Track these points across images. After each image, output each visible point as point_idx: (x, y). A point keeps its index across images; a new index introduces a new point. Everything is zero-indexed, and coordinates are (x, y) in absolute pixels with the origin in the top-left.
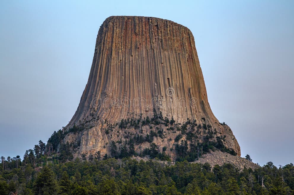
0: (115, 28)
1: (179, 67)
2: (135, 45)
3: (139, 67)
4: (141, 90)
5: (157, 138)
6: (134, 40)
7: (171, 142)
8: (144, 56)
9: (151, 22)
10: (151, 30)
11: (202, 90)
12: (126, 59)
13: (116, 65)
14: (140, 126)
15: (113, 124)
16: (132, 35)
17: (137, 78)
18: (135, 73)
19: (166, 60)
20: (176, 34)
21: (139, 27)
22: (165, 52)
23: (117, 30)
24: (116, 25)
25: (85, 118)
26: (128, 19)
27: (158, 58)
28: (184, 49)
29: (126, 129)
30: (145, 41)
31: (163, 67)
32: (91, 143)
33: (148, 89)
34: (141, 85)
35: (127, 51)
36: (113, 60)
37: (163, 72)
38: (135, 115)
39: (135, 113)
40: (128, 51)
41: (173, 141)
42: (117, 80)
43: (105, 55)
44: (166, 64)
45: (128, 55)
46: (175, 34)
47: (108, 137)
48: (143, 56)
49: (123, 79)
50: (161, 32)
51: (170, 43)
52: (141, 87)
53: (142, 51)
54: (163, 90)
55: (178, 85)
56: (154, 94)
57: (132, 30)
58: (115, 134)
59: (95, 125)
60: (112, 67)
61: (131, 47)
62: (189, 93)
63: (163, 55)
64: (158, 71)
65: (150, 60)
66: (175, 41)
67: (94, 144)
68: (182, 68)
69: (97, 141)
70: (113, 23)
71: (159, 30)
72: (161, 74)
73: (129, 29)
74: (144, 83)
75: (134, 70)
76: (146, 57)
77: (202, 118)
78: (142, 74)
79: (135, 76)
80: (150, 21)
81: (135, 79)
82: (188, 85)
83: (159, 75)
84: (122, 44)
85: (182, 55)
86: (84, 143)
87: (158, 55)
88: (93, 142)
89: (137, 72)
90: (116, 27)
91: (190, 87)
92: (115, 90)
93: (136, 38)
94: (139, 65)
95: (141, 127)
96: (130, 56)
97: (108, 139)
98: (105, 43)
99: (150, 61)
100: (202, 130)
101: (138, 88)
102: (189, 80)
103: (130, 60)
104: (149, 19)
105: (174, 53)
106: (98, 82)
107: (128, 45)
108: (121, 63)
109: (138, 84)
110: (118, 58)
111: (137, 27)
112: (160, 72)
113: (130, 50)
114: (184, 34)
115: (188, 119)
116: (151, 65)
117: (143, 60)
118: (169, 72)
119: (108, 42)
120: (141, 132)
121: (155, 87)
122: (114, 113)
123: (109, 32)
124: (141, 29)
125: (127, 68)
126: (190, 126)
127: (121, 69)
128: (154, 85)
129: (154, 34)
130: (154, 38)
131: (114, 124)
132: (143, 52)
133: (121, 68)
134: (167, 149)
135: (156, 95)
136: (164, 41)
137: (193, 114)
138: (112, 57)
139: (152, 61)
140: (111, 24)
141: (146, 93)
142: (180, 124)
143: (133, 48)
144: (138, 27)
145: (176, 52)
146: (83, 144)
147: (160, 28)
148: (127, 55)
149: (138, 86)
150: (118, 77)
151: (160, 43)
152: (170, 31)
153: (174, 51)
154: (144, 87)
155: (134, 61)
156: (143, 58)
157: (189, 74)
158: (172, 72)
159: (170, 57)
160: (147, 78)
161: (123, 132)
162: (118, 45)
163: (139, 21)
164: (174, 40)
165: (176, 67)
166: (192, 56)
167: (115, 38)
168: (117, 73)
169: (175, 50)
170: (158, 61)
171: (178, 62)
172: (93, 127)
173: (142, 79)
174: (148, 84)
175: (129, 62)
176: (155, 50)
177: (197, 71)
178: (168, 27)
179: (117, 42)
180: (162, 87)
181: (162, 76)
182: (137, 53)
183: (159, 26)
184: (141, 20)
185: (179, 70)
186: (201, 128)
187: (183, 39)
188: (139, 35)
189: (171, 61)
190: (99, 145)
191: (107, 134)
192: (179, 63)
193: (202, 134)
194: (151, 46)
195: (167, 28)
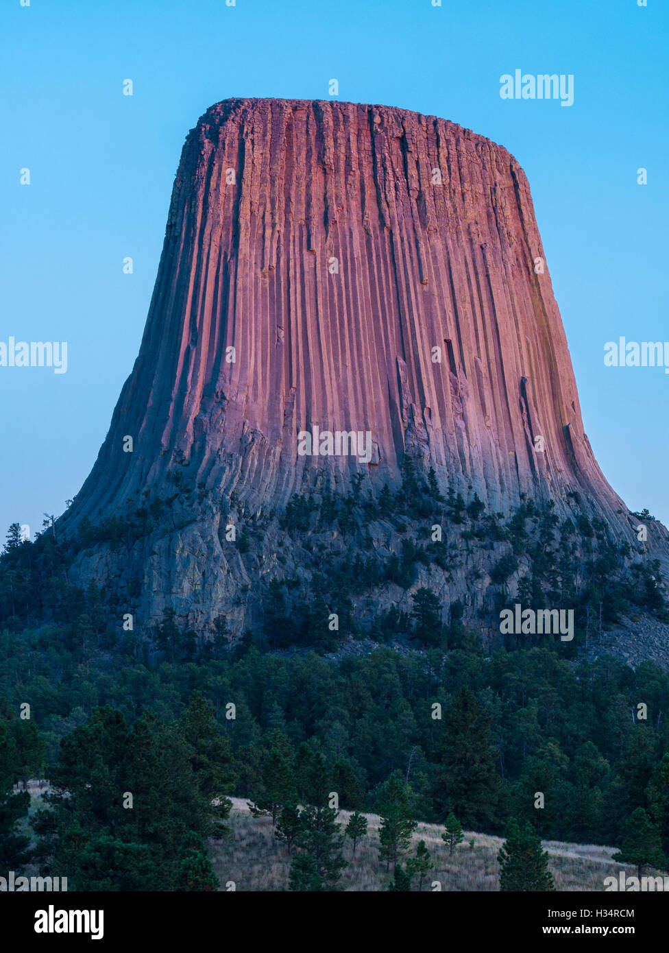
0: (248, 145)
1: (484, 297)
2: (323, 210)
3: (340, 295)
4: (350, 385)
5: (429, 570)
6: (316, 190)
7: (480, 586)
8: (357, 252)
9: (380, 125)
10: (378, 156)
11: (564, 387)
12: (292, 264)
13: (256, 284)
14: (360, 524)
15: (258, 514)
16: (309, 172)
17: (335, 337)
18: (325, 316)
19: (437, 270)
20: (471, 173)
21: (335, 140)
22: (433, 237)
23: (257, 153)
24: (252, 132)
25: (145, 489)
26: (295, 109)
27: (408, 264)
28: (498, 230)
29: (310, 533)
30: (359, 198)
31: (428, 298)
32: (186, 585)
33: (375, 381)
34: (349, 363)
35: (294, 233)
36: (245, 265)
37: (430, 315)
38: (333, 480)
39: (333, 473)
40: (297, 234)
41: (487, 580)
42: (259, 344)
43: (213, 248)
44: (439, 286)
45: (297, 250)
46: (465, 171)
47: (249, 562)
48: (352, 254)
49: (283, 340)
50: (417, 162)
51: (449, 204)
52: (349, 373)
53: (348, 233)
54: (429, 386)
55: (483, 365)
56: (397, 401)
57: (309, 152)
58: (272, 552)
59: (199, 518)
60: (240, 295)
61: (308, 219)
62: (522, 399)
63: (427, 253)
64: (411, 310)
65: (379, 268)
66: (468, 197)
67: (199, 588)
68: (496, 302)
69: (211, 579)
70: (241, 128)
71: (409, 155)
72: (420, 324)
73: (299, 149)
74: (359, 355)
75: (320, 308)
76: (363, 256)
77: (569, 495)
78: (349, 325)
79: (326, 327)
80: (377, 120)
81: (327, 339)
82: (517, 369)
83: (413, 325)
84: (273, 207)
85: (494, 253)
86: (159, 585)
87: (407, 250)
88: (192, 582)
89: (333, 313)
90: (252, 141)
91: (524, 373)
92: (255, 383)
93: (326, 182)
94: (339, 288)
95: (366, 527)
96: (305, 251)
97: (248, 570)
98: (211, 199)
99: (379, 272)
100: (576, 538)
101: (338, 376)
102: (520, 348)
103: (306, 269)
104: (370, 112)
105: (464, 243)
106: (188, 351)
107: (298, 211)
108: (271, 278)
109: (336, 360)
110: (259, 258)
111: (330, 143)
112: (418, 314)
113: (304, 229)
114: (497, 174)
115: (522, 496)
116: (381, 290)
117: (353, 269)
118: (450, 315)
119: (222, 199)
120: (368, 543)
121: (401, 373)
122: (258, 472)
123: (225, 158)
124: (343, 150)
125: (296, 298)
126: (535, 522)
127: (275, 300)
128: (394, 365)
129: (390, 171)
130: (392, 184)
131: (262, 515)
132: (351, 237)
133: (272, 297)
134: (469, 611)
135: (405, 402)
136: (427, 198)
137: (538, 476)
138: (240, 257)
139: (386, 272)
140: (231, 127)
141: (368, 397)
142: (500, 516)
143: (316, 220)
144: (332, 144)
145: (471, 240)
146: (155, 587)
147: (412, 148)
148: (291, 247)
149: (337, 369)
150: (264, 334)
151: (415, 206)
152: (448, 161)
153: (464, 237)
154: (361, 374)
155: (319, 272)
156: (352, 259)
157: (520, 327)
158: (461, 315)
159: (453, 261)
160: (371, 339)
161: (299, 543)
162: (261, 209)
163: (336, 119)
164: (463, 194)
165: (472, 298)
166: (525, 256)
167: (249, 183)
168: (260, 316)
169: (469, 233)
170: (410, 272)
171: (482, 278)
172: (190, 522)
173: (351, 341)
174: (373, 360)
175: (302, 273)
176: (396, 231)
177: (545, 315)
178: (442, 143)
179: (256, 199)
180: (427, 374)
181: (424, 331)
182: (330, 241)
183: (409, 141)
184: (341, 116)
185: (486, 310)
186: (572, 531)
187: (494, 190)
188: (337, 171)
189: (455, 276)
190: (217, 592)
191: (242, 551)
192: (482, 283)
193: (578, 554)
194: (381, 217)
195: (438, 146)
